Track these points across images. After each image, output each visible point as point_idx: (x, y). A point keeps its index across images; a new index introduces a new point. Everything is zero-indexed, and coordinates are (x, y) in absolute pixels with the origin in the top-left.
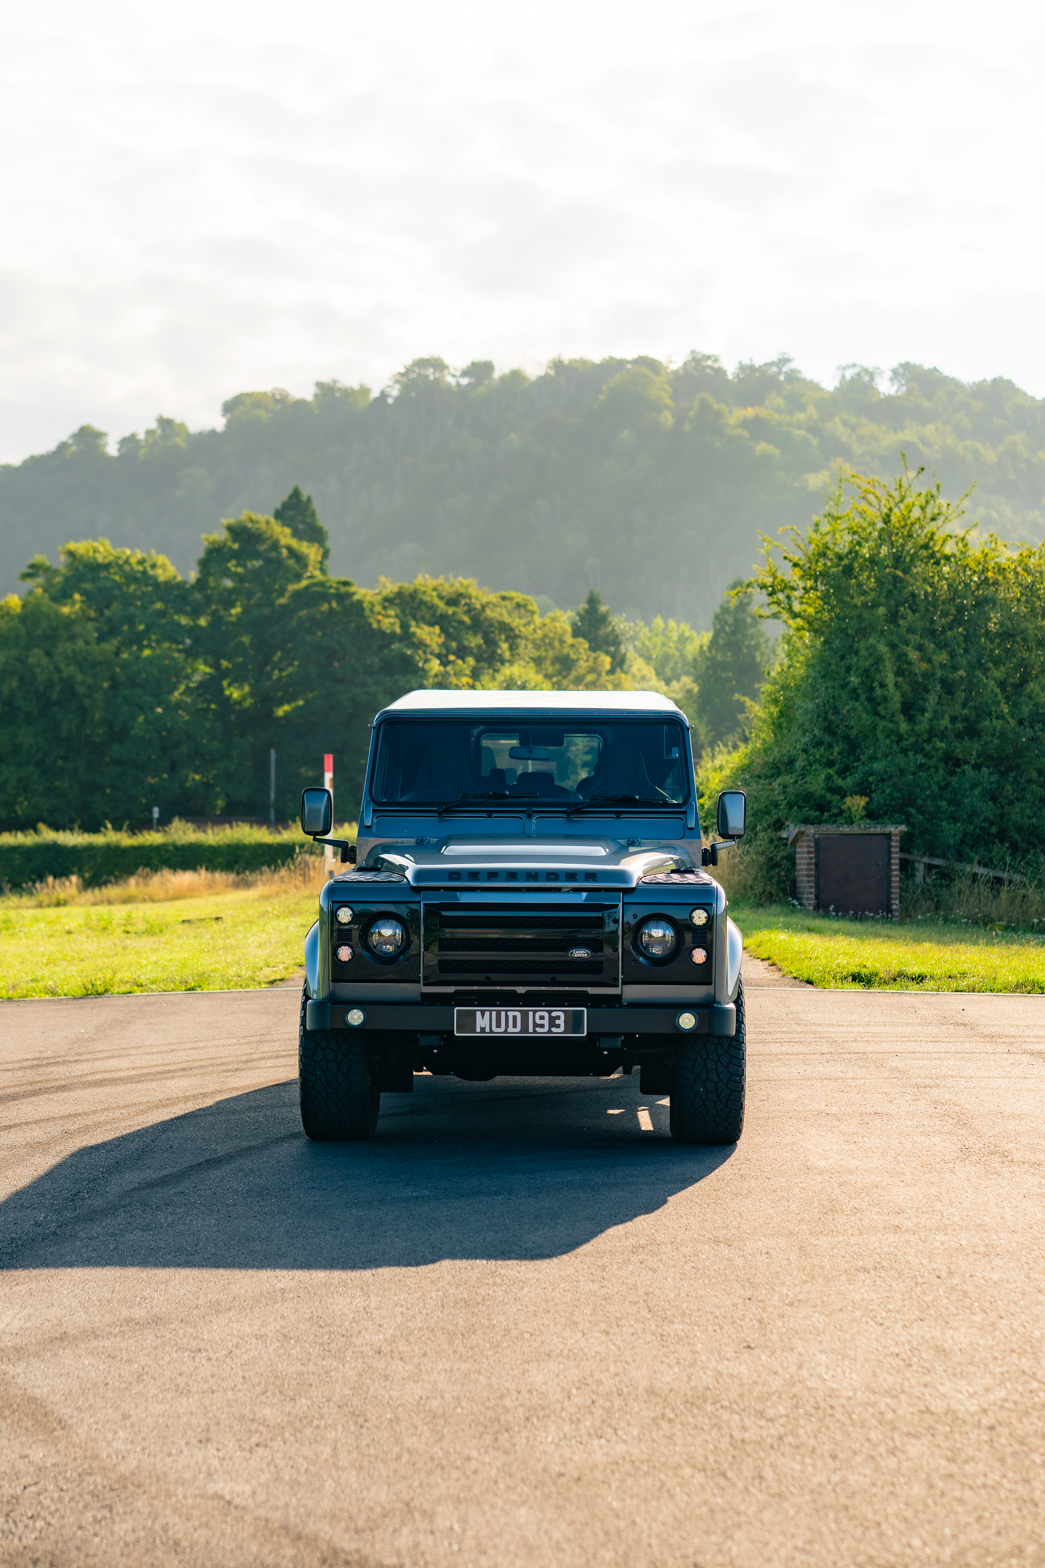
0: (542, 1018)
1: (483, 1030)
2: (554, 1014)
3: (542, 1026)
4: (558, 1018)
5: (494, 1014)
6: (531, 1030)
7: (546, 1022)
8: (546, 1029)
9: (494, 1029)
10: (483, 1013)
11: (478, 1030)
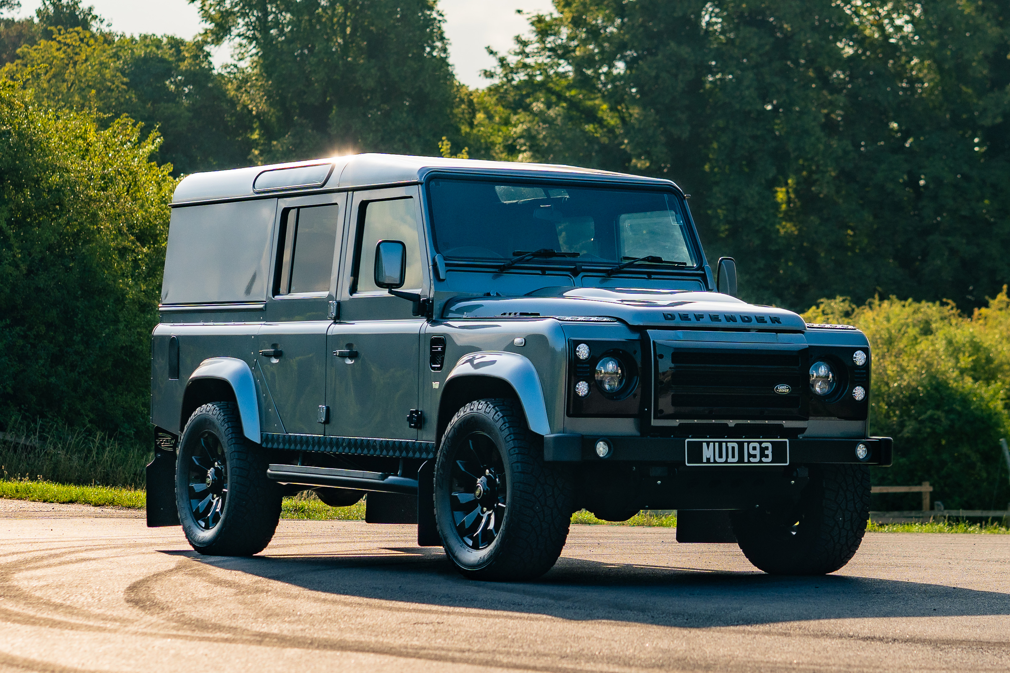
0: (754, 448)
1: (708, 460)
2: (764, 445)
3: (754, 456)
4: (767, 448)
5: (717, 444)
6: (746, 460)
7: (757, 452)
8: (757, 459)
9: (718, 460)
10: (708, 443)
11: (705, 460)
